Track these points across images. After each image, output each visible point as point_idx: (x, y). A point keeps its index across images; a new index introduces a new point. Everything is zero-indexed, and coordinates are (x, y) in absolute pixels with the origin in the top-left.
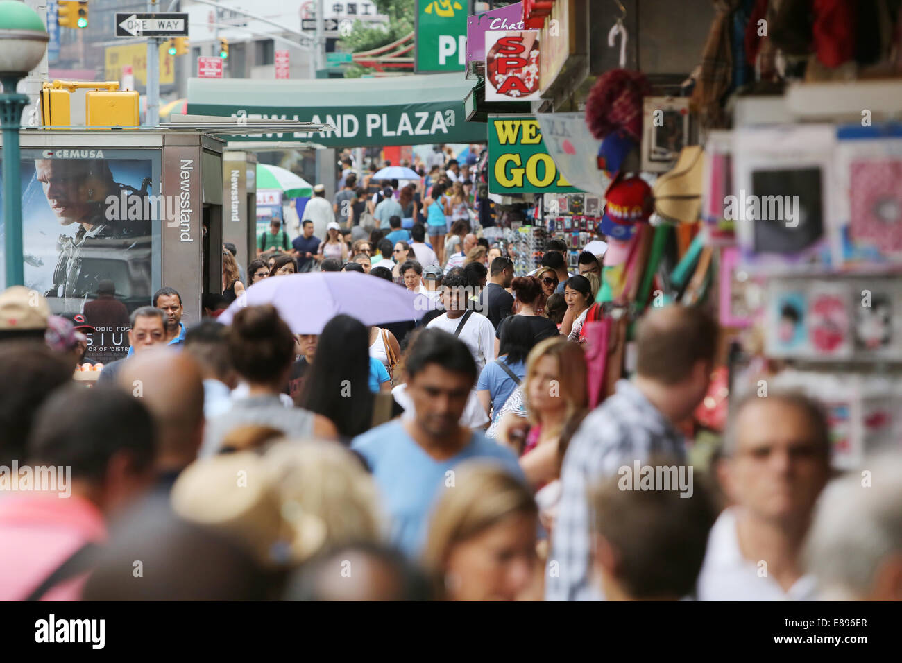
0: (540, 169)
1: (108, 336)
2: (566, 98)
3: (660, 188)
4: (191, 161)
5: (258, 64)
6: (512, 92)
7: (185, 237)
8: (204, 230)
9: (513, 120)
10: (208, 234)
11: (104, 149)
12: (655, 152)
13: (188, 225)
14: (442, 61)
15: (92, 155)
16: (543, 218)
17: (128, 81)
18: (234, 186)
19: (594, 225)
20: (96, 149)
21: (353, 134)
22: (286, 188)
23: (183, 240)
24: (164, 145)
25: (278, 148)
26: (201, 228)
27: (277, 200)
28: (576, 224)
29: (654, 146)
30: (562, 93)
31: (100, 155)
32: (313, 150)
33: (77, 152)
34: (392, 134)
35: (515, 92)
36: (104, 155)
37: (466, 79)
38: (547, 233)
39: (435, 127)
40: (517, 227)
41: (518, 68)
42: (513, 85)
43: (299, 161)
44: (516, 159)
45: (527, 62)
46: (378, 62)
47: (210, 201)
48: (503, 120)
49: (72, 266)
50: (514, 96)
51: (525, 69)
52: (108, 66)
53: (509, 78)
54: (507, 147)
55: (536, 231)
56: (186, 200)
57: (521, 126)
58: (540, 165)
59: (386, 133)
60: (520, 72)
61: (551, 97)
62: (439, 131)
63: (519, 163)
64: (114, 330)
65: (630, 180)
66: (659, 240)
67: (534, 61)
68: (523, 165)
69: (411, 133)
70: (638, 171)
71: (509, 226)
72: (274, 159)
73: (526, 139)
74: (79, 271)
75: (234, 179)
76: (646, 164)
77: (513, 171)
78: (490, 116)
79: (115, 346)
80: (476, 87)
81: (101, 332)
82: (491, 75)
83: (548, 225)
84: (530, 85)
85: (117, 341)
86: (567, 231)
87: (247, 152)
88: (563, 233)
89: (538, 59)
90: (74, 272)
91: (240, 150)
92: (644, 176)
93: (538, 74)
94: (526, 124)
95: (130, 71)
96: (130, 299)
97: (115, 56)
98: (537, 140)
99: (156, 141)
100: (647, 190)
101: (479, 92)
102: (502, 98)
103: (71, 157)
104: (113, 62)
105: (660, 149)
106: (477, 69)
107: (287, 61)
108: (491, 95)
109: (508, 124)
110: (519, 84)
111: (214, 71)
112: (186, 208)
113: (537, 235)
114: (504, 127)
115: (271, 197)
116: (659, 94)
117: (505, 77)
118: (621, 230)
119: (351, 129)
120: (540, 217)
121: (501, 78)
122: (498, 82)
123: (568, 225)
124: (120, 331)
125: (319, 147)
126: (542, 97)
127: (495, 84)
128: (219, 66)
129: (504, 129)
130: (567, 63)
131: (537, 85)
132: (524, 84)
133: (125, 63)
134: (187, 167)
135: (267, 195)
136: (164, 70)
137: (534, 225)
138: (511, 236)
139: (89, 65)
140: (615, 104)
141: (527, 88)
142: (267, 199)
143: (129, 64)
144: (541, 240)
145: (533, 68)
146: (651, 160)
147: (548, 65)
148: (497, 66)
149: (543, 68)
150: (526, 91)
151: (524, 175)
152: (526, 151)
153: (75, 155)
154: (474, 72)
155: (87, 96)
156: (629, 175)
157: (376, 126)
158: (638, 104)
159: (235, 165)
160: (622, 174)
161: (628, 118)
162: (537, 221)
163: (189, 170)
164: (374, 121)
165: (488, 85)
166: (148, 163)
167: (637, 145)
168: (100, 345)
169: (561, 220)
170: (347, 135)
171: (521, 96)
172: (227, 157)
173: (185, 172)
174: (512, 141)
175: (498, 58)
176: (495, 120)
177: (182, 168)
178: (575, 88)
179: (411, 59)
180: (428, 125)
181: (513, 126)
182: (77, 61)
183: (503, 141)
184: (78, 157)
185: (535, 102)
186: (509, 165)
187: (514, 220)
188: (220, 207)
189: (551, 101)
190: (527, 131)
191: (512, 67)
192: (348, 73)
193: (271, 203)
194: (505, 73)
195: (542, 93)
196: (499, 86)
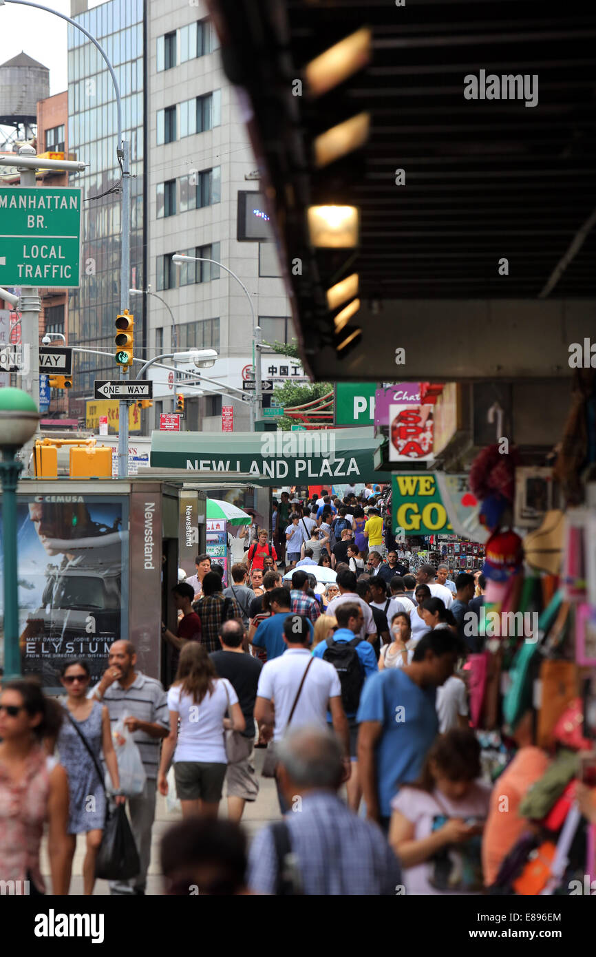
0: (434, 515)
1: (86, 644)
2: (454, 460)
3: (529, 543)
4: (153, 504)
5: (208, 415)
6: (411, 454)
7: (148, 565)
8: (163, 559)
9: (412, 476)
10: (167, 562)
11: (84, 495)
12: (525, 511)
13: (151, 556)
14: (356, 417)
15: (75, 500)
16: (437, 544)
17: (104, 429)
18: (188, 518)
19: (478, 550)
20: (78, 495)
21: (284, 476)
22: (230, 518)
23: (146, 568)
24: (132, 492)
25: (223, 487)
26: (161, 557)
27: (222, 528)
28: (464, 549)
29: (524, 506)
30: (451, 456)
31: (81, 500)
32: (252, 489)
33: (62, 497)
34: (316, 475)
35: (414, 454)
36: (84, 500)
37: (375, 438)
38: (440, 556)
39: (350, 469)
40: (416, 551)
41: (416, 435)
42: (412, 448)
43: (240, 495)
44: (415, 507)
45: (424, 430)
46: (305, 414)
47: (168, 536)
48: (404, 476)
49: (57, 588)
50: (413, 457)
51: (422, 436)
52: (88, 417)
53: (409, 443)
54: (408, 498)
55: (431, 554)
56: (149, 535)
57: (418, 481)
58: (434, 512)
59: (310, 475)
60: (418, 437)
61: (442, 458)
62: (353, 473)
63: (416, 510)
64: (91, 640)
65: (506, 533)
66: (528, 589)
67: (429, 429)
68: (420, 513)
69: (331, 475)
70: (511, 525)
71: (410, 550)
72: (220, 495)
73: (422, 492)
74: (63, 593)
75: (188, 513)
76: (518, 521)
77: (412, 517)
78: (393, 473)
79: (92, 653)
80: (383, 445)
81: (80, 642)
82: (394, 440)
83: (441, 550)
84: (425, 448)
85: (94, 649)
86: (456, 554)
87: (199, 490)
88: (453, 556)
89: (432, 428)
90: (59, 593)
91: (193, 490)
92: (516, 530)
93: (432, 439)
94: (422, 479)
95: (105, 420)
96: (103, 610)
97: (93, 408)
98: (431, 492)
99: (125, 489)
100: (518, 541)
101: (385, 450)
102: (403, 458)
103: (58, 501)
104: (91, 414)
105: (531, 509)
106: (384, 430)
107: (231, 415)
108: (395, 456)
109: (408, 479)
110: (417, 448)
111: (173, 424)
112: (149, 542)
113: (432, 558)
114: (405, 482)
115: (218, 525)
116: (529, 464)
117: (405, 442)
118: (498, 573)
119: (282, 472)
120: (435, 543)
121: (402, 443)
122: (399, 446)
123: (457, 550)
124: (95, 641)
125: (257, 487)
126: (436, 458)
127: (397, 447)
128: (176, 421)
129: (405, 483)
130: (455, 435)
131: (431, 448)
132: (420, 448)
133: (102, 413)
134: (150, 509)
135: (215, 523)
136: (132, 419)
137: (431, 550)
138: (411, 558)
139: (73, 416)
140: (493, 473)
141: (423, 451)
142: (215, 527)
143: (105, 415)
144: (436, 562)
145: (428, 435)
146: (522, 517)
147: (440, 433)
148: (399, 433)
149: (436, 435)
150: (422, 454)
151: (421, 521)
152: (422, 501)
153: (60, 499)
154: (381, 433)
155: (71, 451)
156: (505, 529)
157: (303, 469)
158: (512, 473)
159: (189, 502)
160: (499, 528)
161: (504, 484)
162: (432, 546)
163: (152, 512)
164: (301, 465)
165: (392, 448)
166: (119, 506)
167: (511, 506)
168: (80, 653)
169: (452, 546)
170: (279, 476)
171: (419, 457)
172: (183, 495)
173: (149, 513)
174: (411, 492)
175: (401, 427)
176: (397, 476)
177: (146, 510)
178: (462, 454)
179: (332, 412)
180: (344, 469)
181: (412, 481)
182: (64, 413)
183: (403, 492)
184: (63, 501)
185: (430, 462)
186: (409, 512)
187: (413, 545)
188: (176, 540)
189: (442, 461)
190: (423, 485)
191: (411, 434)
192: (280, 423)
193: (218, 530)
194: (405, 438)
195: (436, 455)
196: (401, 449)
